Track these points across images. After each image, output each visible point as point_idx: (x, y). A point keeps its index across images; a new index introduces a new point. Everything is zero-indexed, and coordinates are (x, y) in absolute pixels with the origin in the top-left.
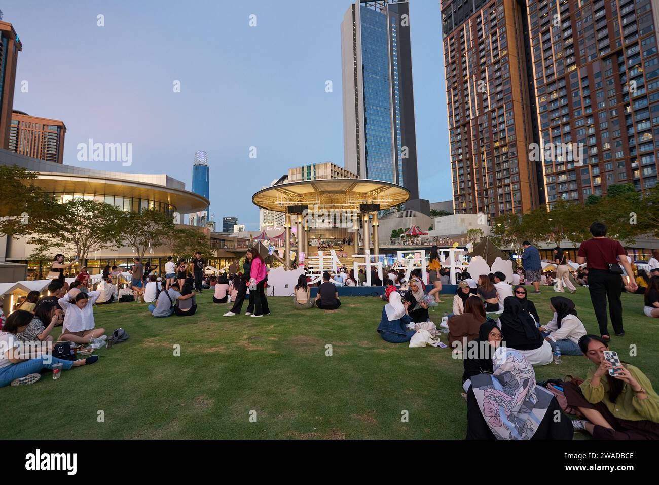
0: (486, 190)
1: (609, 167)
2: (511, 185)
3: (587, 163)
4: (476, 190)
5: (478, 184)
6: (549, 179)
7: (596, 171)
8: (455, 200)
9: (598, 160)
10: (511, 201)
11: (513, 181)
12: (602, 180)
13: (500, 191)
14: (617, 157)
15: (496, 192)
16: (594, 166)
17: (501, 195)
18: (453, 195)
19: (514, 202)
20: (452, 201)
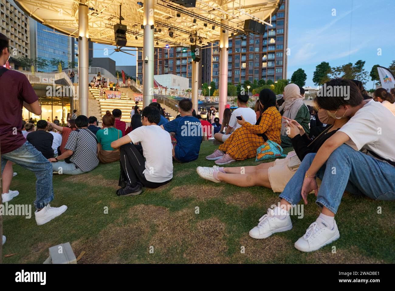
0: (167, 60)
1: (251, 57)
2: (187, 58)
3: (240, 51)
4: (158, 58)
5: (161, 54)
6: (214, 59)
7: (244, 58)
8: (138, 65)
9: (246, 51)
10: (186, 72)
11: (189, 56)
12: (247, 65)
13: (178, 63)
14: (256, 51)
15: (174, 63)
16: (243, 54)
17: (178, 66)
18: (137, 60)
19: (188, 73)
20: (136, 66)
